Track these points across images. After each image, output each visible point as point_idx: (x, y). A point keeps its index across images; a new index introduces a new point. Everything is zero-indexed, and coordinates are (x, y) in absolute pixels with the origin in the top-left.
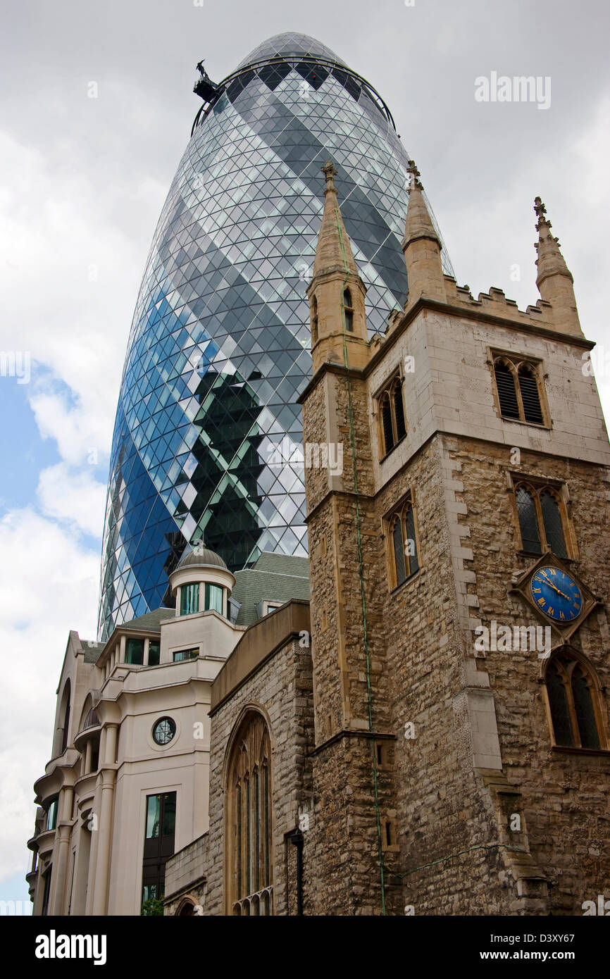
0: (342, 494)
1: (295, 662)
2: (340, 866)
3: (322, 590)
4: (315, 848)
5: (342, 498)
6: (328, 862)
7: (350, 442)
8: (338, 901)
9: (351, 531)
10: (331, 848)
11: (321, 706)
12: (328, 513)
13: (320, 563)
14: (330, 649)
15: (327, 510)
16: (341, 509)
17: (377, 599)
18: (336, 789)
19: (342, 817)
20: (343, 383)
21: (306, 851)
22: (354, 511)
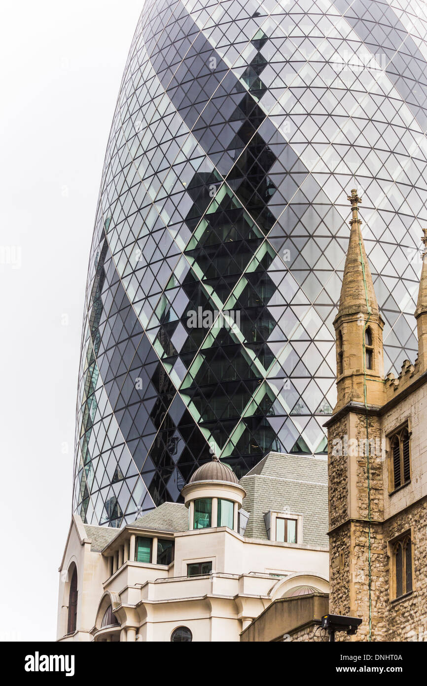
0: (358, 521)
3: (339, 594)
5: (357, 524)
7: (366, 475)
9: (363, 552)
12: (347, 535)
13: (338, 572)
15: (346, 532)
16: (358, 534)
17: (381, 604)
20: (363, 421)
22: (367, 534)
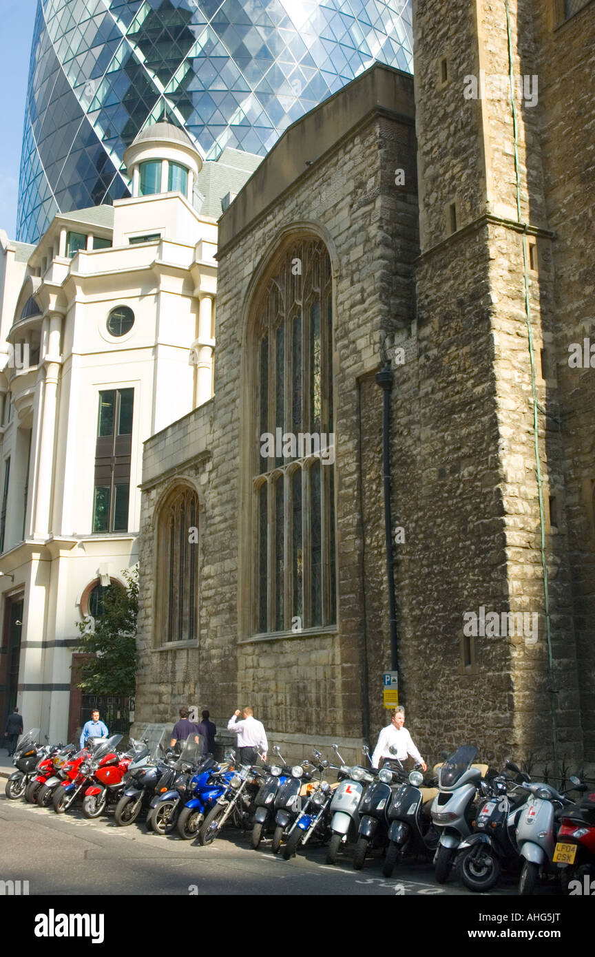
1: (380, 147)
2: (472, 402)
4: (419, 387)
6: (446, 402)
8: (465, 450)
10: (454, 381)
11: (434, 195)
14: (456, 109)
18: (466, 299)
19: (477, 337)
21: (400, 393)
